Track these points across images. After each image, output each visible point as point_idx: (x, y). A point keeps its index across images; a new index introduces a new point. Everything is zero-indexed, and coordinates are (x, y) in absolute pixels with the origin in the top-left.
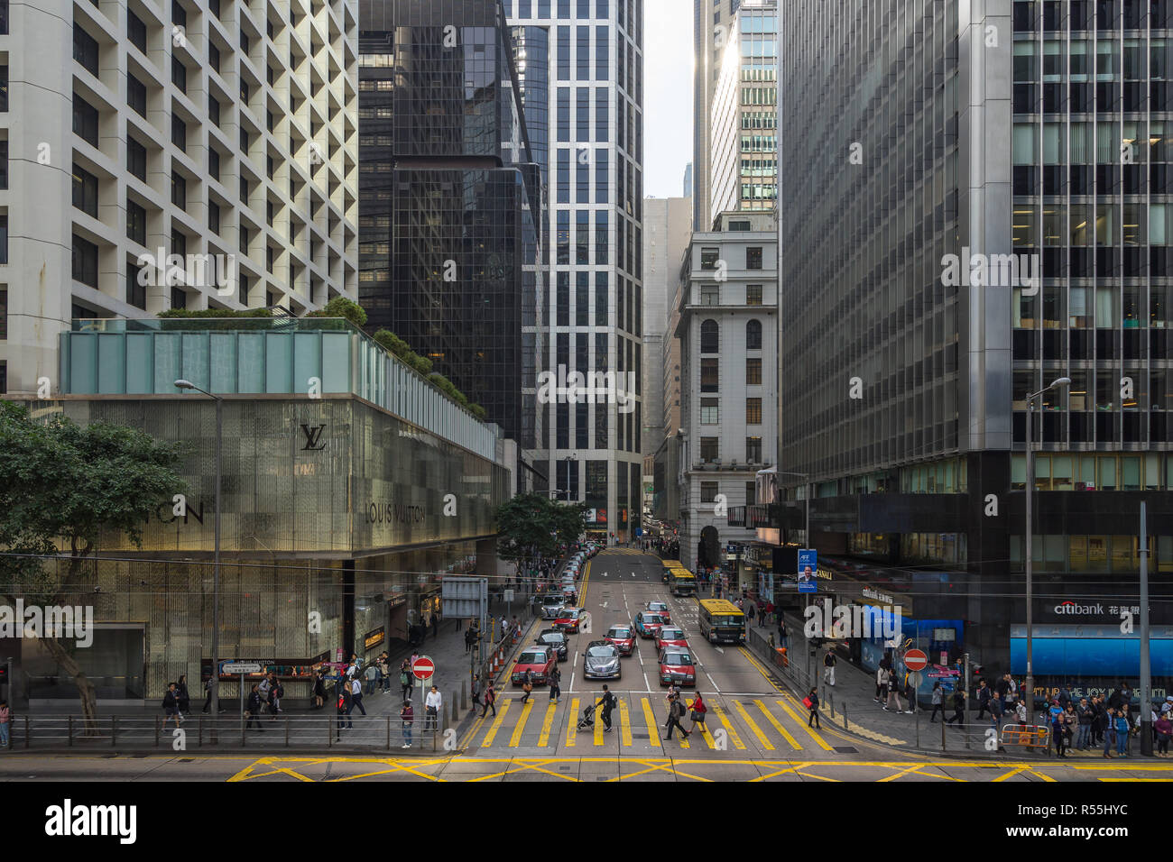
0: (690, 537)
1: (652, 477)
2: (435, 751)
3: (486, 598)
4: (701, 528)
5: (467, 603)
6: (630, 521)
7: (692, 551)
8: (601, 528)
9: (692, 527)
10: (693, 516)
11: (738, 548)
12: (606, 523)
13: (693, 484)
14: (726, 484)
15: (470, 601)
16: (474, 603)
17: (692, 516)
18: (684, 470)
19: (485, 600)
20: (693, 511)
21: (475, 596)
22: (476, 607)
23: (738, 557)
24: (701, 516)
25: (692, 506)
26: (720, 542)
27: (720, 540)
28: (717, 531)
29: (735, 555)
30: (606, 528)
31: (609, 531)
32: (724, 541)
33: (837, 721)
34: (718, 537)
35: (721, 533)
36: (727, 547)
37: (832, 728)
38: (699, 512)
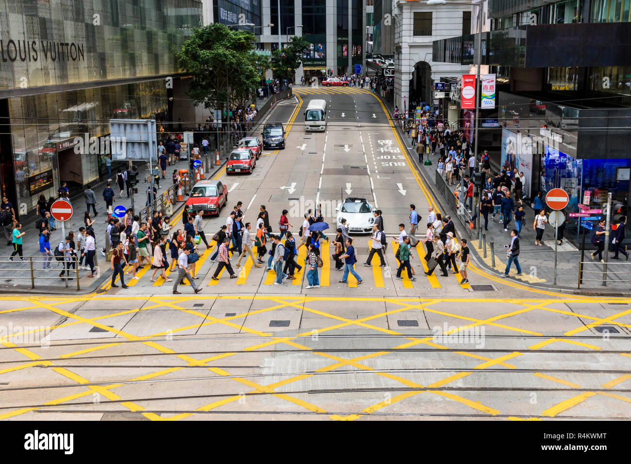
0: (401, 73)
2: (79, 290)
3: (155, 140)
4: (414, 64)
5: (136, 145)
6: (351, 56)
7: (403, 89)
8: (319, 65)
9: (403, 62)
11: (447, 84)
12: (324, 60)
13: (405, 15)
14: (440, 15)
15: (139, 143)
16: (143, 146)
17: (404, 51)
19: (154, 142)
20: (404, 45)
21: (143, 139)
22: (146, 149)
23: (447, 95)
24: (414, 50)
25: (404, 39)
26: (433, 79)
27: (433, 77)
28: (430, 67)
29: (444, 93)
30: (325, 65)
31: (327, 68)
32: (436, 78)
33: (488, 261)
34: (430, 74)
35: (433, 69)
36: (437, 84)
37: (480, 268)
38: (411, 47)
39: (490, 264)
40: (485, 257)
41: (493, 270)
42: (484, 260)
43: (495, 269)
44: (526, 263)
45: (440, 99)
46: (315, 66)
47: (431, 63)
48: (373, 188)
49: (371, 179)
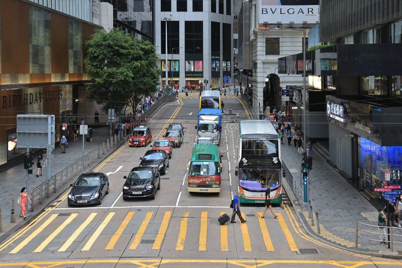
0: (257, 83)
1: (237, 34)
3: (54, 131)
4: (267, 75)
5: (38, 136)
8: (197, 77)
9: (258, 74)
10: (259, 66)
11: (290, 90)
12: (202, 73)
13: (259, 40)
14: (285, 40)
16: (42, 136)
18: (253, 28)
19: (52, 133)
20: (259, 62)
23: (291, 99)
24: (266, 66)
25: (258, 57)
26: (281, 86)
27: (281, 85)
28: (279, 78)
29: (288, 97)
30: (202, 77)
31: (204, 79)
32: (283, 86)
33: (315, 228)
34: (279, 83)
35: (281, 80)
36: (283, 90)
37: (308, 234)
38: (264, 63)
39: (316, 231)
40: (313, 225)
41: (318, 236)
42: (312, 227)
43: (320, 235)
44: (346, 231)
45: (287, 102)
46: (194, 77)
47: (279, 75)
48: (230, 170)
49: (229, 162)
